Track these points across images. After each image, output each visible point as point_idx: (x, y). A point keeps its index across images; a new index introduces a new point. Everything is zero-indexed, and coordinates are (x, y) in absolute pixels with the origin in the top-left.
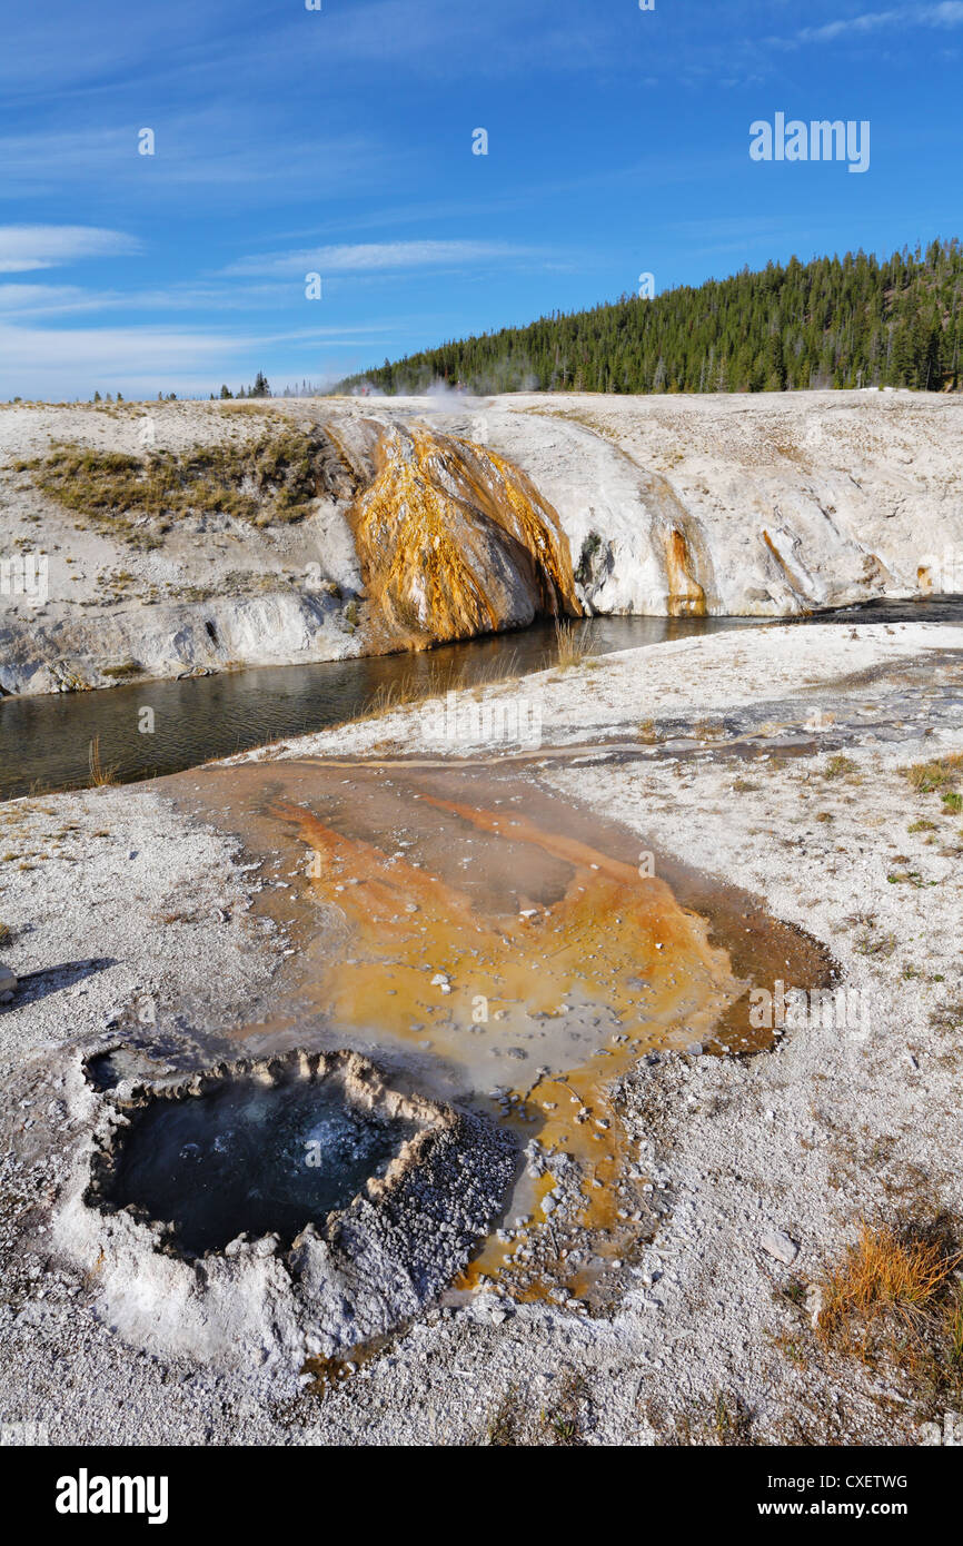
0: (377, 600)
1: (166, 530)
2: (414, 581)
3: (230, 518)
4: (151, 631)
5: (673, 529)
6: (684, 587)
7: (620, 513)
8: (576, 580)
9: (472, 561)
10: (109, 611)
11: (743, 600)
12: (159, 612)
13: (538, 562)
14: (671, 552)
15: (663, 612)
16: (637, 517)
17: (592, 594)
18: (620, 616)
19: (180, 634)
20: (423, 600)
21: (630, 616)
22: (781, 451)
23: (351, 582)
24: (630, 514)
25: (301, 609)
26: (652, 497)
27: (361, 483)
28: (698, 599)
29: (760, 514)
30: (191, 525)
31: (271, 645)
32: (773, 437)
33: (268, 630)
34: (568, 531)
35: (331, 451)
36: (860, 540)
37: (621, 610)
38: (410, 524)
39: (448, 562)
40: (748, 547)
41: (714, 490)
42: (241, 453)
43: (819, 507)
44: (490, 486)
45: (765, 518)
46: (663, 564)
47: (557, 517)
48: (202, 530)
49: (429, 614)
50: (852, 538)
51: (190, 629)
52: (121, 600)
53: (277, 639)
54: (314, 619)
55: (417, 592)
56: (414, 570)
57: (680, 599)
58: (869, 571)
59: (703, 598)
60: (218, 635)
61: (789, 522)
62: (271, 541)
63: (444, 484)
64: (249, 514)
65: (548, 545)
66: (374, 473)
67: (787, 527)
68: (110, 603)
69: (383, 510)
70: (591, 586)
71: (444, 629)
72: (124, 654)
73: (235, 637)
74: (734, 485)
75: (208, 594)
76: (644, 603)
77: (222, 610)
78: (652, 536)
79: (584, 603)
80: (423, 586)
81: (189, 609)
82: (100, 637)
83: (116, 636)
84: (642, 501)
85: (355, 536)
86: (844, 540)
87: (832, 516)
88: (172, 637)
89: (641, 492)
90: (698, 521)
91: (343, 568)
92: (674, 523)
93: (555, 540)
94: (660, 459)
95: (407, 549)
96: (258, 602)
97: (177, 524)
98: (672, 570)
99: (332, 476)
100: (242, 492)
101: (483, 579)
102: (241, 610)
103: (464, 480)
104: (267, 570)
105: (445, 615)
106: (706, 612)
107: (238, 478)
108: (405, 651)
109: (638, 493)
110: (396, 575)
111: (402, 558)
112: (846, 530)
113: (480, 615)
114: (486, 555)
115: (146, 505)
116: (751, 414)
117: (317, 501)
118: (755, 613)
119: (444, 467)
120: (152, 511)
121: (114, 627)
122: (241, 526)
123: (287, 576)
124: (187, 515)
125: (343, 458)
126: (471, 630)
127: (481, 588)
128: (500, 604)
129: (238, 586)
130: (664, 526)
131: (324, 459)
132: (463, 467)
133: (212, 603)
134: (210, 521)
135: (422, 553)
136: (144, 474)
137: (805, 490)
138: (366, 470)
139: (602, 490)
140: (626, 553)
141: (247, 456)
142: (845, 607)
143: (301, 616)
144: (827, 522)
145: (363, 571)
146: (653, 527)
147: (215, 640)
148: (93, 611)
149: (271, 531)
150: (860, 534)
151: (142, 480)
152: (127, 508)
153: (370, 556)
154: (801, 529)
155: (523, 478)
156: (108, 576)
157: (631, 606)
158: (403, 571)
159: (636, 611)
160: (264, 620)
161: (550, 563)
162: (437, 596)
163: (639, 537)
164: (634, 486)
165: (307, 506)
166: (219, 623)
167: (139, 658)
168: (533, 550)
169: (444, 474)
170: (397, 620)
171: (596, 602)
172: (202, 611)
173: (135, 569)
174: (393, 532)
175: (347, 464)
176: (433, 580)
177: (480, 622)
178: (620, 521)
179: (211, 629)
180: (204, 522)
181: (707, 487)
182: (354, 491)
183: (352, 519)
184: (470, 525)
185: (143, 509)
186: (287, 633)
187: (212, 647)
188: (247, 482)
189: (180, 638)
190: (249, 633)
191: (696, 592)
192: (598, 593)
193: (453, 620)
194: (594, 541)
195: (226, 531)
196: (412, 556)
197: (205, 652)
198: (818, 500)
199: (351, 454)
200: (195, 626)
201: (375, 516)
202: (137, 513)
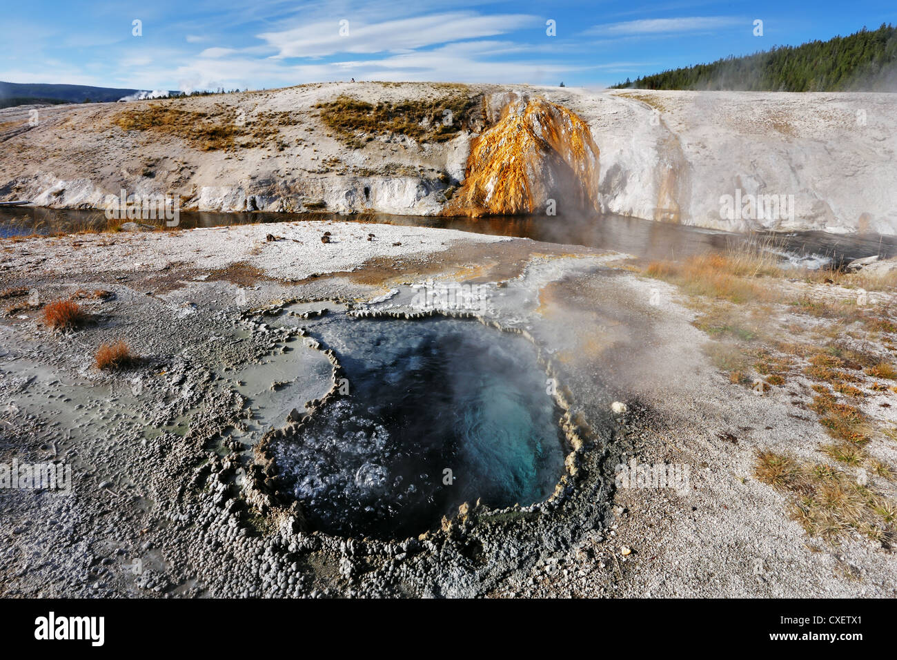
0: (468, 187)
1: (370, 140)
2: (492, 179)
3: (406, 137)
4: (335, 188)
5: (671, 167)
6: (667, 204)
7: (639, 155)
8: (600, 192)
9: (529, 172)
10: (319, 176)
11: (706, 218)
12: (343, 179)
13: (577, 178)
14: (665, 181)
15: (650, 217)
16: (649, 157)
17: (608, 201)
18: (624, 216)
19: (350, 191)
20: (492, 191)
21: (630, 217)
22: (776, 126)
23: (457, 175)
24: (646, 155)
25: (417, 187)
26: (664, 147)
27: (488, 124)
28: (675, 213)
29: (739, 164)
30: (384, 139)
31: (394, 203)
32: (774, 117)
33: (396, 195)
34: (601, 162)
35: (479, 108)
36: (817, 189)
37: (624, 213)
38: (503, 149)
39: (515, 171)
40: (721, 185)
41: (710, 147)
42: (428, 105)
43: (789, 164)
44: (563, 132)
45: (743, 167)
46: (658, 188)
47: (598, 153)
48: (389, 142)
49: (493, 198)
50: (810, 187)
51: (356, 190)
52: (327, 172)
53: (398, 200)
54: (423, 193)
55: (490, 186)
56: (494, 174)
57: (663, 211)
58: (816, 211)
59: (679, 212)
60: (370, 195)
61: (760, 172)
62: (423, 149)
63: (535, 129)
64: (417, 135)
65: (587, 169)
66: (498, 120)
67: (758, 175)
68: (322, 172)
69: (493, 139)
70: (608, 196)
71: (497, 207)
72: (320, 198)
73: (378, 196)
74: (726, 144)
75: (372, 173)
76: (639, 210)
77: (376, 183)
78: (656, 170)
79: (602, 205)
80: (495, 183)
81: (359, 180)
82: (311, 189)
83: (319, 189)
84: (656, 148)
85: (471, 152)
86: (802, 188)
87: (799, 172)
88: (345, 192)
89: (658, 144)
90: (690, 164)
91: (456, 168)
92: (673, 164)
93: (592, 167)
94: (683, 126)
95: (496, 161)
96: (397, 180)
97: (377, 137)
98: (662, 193)
99: (474, 120)
100: (420, 124)
101: (531, 182)
102: (386, 183)
103: (548, 128)
104: (411, 164)
105: (501, 200)
106: (679, 221)
107: (421, 118)
108: (466, 216)
109: (655, 144)
110: (483, 176)
111: (491, 166)
112: (807, 182)
113: (523, 202)
114: (539, 170)
115: (366, 127)
116: (765, 102)
117: (460, 132)
118: (714, 227)
119: (538, 120)
120: (368, 130)
121: (319, 184)
122: (411, 142)
123: (420, 169)
124: (384, 133)
125: (484, 111)
126: (514, 210)
127: (528, 188)
128: (538, 199)
129: (389, 171)
130: (665, 165)
131: (473, 111)
132: (551, 121)
133: (372, 178)
134: (395, 137)
135: (502, 165)
136: (372, 112)
137: (782, 152)
138: (494, 118)
139: (633, 140)
140: (636, 179)
141: (431, 106)
142: (786, 233)
143: (416, 190)
144: (792, 175)
145: (467, 171)
146: (658, 165)
147: (367, 197)
148: (313, 175)
149: (425, 145)
150: (817, 185)
151: (371, 116)
152: (356, 128)
153: (474, 164)
154: (769, 177)
155: (586, 129)
156: (328, 160)
157: (631, 211)
158: (489, 173)
159: (634, 215)
160: (396, 189)
161: (585, 180)
162: (500, 189)
163: (647, 170)
164: (655, 140)
165: (453, 134)
166: (373, 188)
167: (326, 201)
168: (576, 170)
169: (537, 123)
170: (472, 199)
171: (610, 205)
172: (365, 181)
173: (343, 157)
174: (492, 152)
175: (485, 115)
176: (502, 180)
177: (522, 207)
178: (638, 159)
179: (367, 191)
180: (392, 137)
181: (706, 144)
182: (482, 129)
183: (473, 143)
184: (537, 152)
185: (363, 129)
186: (405, 198)
187: (365, 200)
188: (425, 120)
189: (349, 194)
190: (386, 195)
191: (675, 208)
192: (612, 201)
193: (505, 203)
194: (616, 169)
195: (401, 143)
196: (496, 166)
197: (360, 202)
198: (791, 159)
199: (490, 110)
200: (359, 189)
201: (486, 143)
202: (360, 131)
